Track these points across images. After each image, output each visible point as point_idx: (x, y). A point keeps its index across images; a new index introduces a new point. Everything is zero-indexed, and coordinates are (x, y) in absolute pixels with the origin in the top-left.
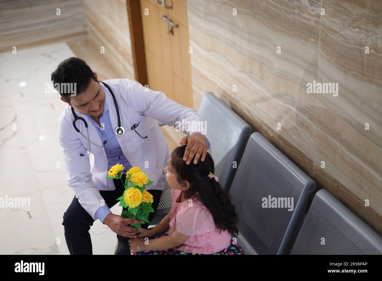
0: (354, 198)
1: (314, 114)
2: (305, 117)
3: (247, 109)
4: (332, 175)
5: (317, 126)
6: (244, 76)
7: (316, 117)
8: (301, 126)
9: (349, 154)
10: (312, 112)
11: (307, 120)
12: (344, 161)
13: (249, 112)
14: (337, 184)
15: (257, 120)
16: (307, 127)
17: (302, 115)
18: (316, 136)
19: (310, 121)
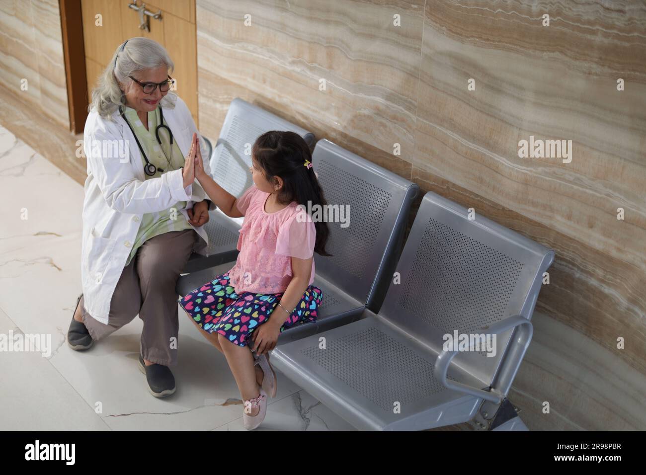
0: (472, 196)
1: (413, 102)
2: (401, 108)
3: (302, 115)
4: (439, 176)
5: (419, 116)
6: (298, 69)
7: (416, 104)
8: (393, 121)
9: (464, 142)
10: (411, 98)
11: (403, 111)
12: (457, 153)
13: (306, 118)
14: (447, 185)
15: (319, 126)
16: (403, 120)
17: (396, 106)
18: (416, 129)
19: (407, 112)
